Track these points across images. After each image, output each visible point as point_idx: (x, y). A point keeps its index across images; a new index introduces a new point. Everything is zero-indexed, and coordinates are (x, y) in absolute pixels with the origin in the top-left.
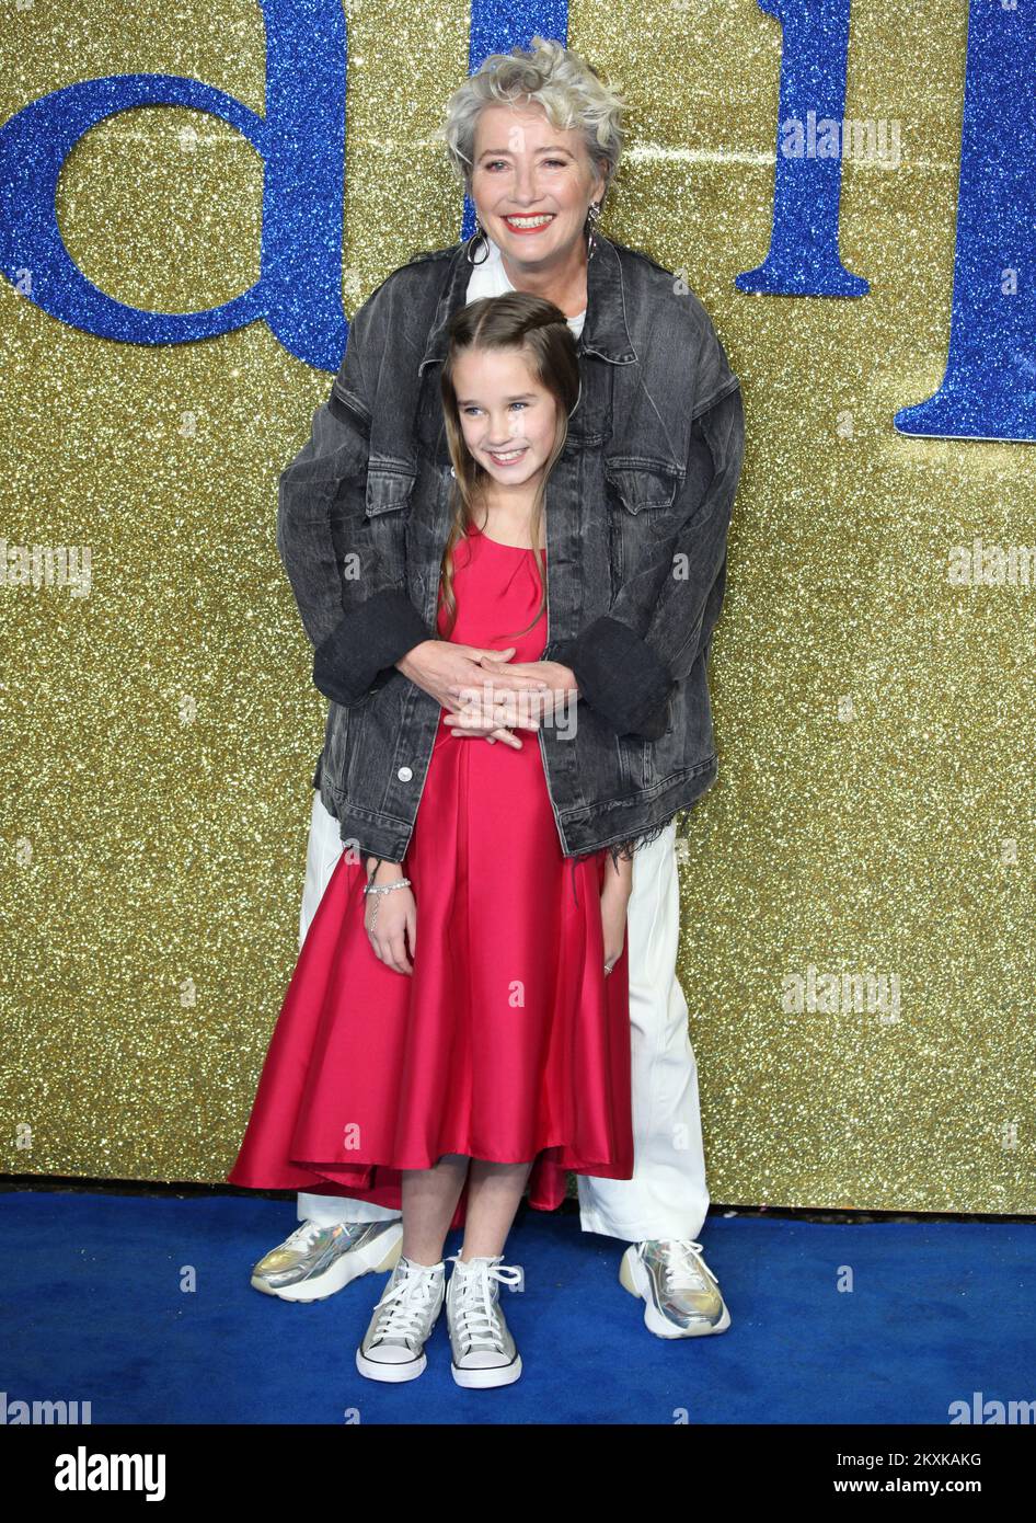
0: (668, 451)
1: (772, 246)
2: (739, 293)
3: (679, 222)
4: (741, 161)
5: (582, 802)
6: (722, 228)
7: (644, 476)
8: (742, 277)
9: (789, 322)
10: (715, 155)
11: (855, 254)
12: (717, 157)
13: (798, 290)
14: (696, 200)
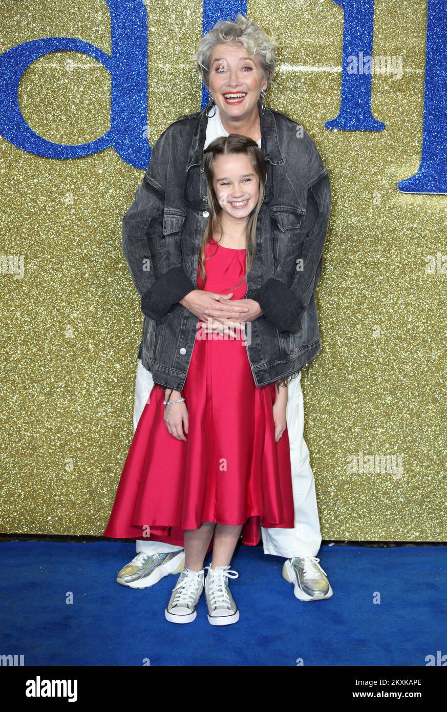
0: (297, 203)
1: (341, 109)
2: (327, 130)
3: (299, 99)
4: (326, 71)
5: (263, 362)
6: (318, 101)
7: (287, 214)
8: (328, 123)
9: (349, 143)
10: (315, 68)
11: (378, 111)
12: (315, 69)
13: (353, 128)
14: (306, 88)
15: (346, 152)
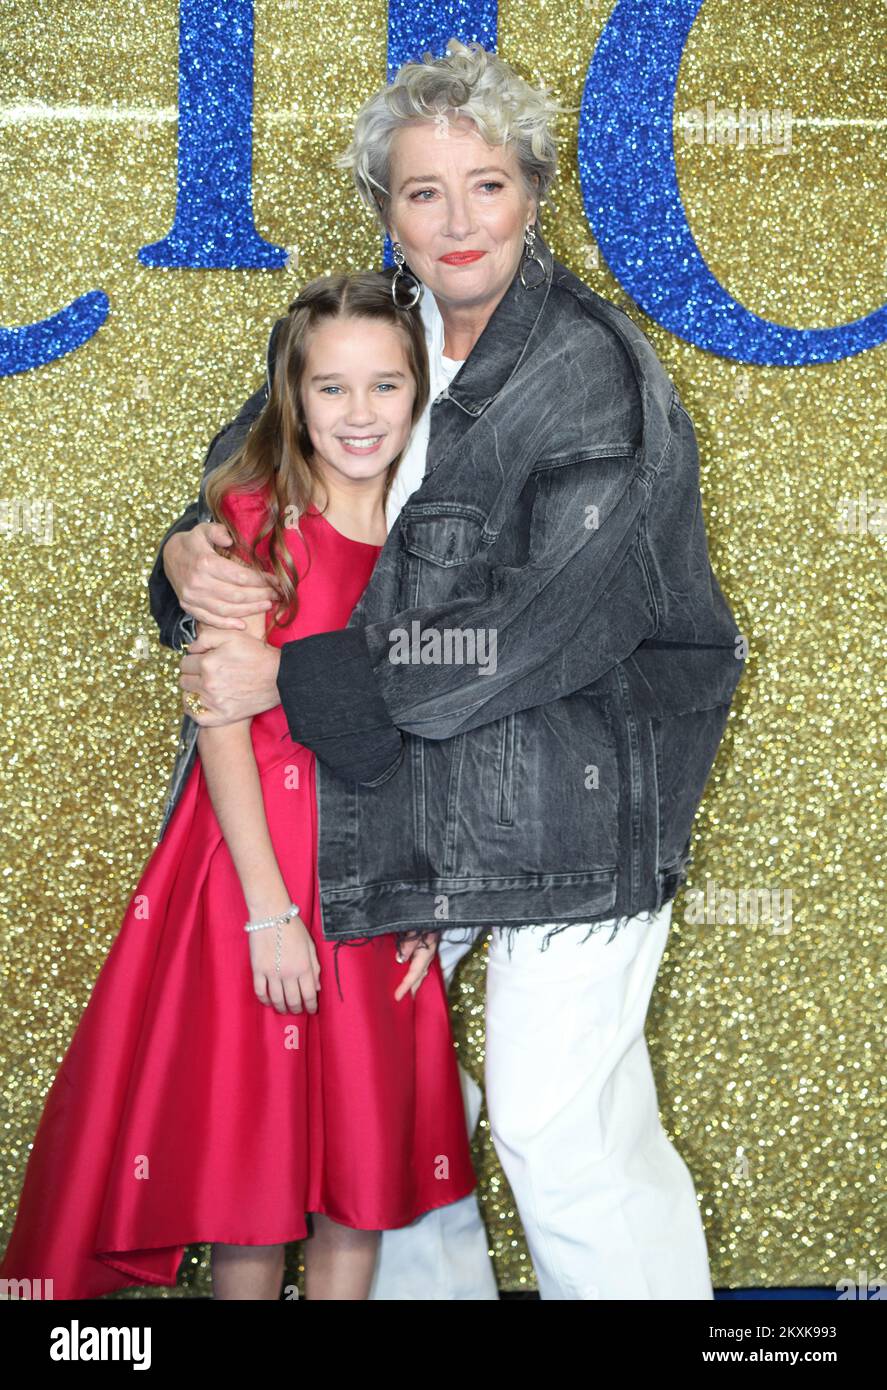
1: (177, 214)
2: (142, 269)
3: (71, 189)
4: (139, 118)
6: (120, 195)
8: (145, 250)
9: (200, 300)
10: (109, 111)
11: (271, 221)
12: (114, 114)
13: (209, 263)
14: (89, 164)
15: (193, 323)
